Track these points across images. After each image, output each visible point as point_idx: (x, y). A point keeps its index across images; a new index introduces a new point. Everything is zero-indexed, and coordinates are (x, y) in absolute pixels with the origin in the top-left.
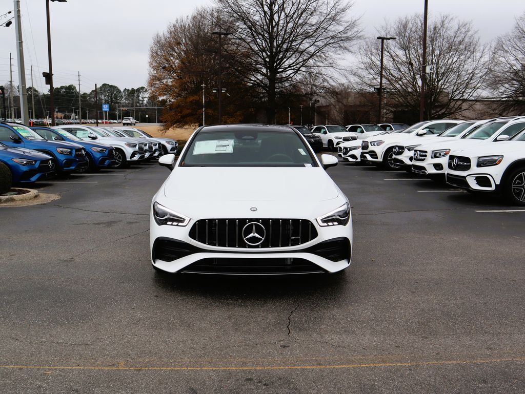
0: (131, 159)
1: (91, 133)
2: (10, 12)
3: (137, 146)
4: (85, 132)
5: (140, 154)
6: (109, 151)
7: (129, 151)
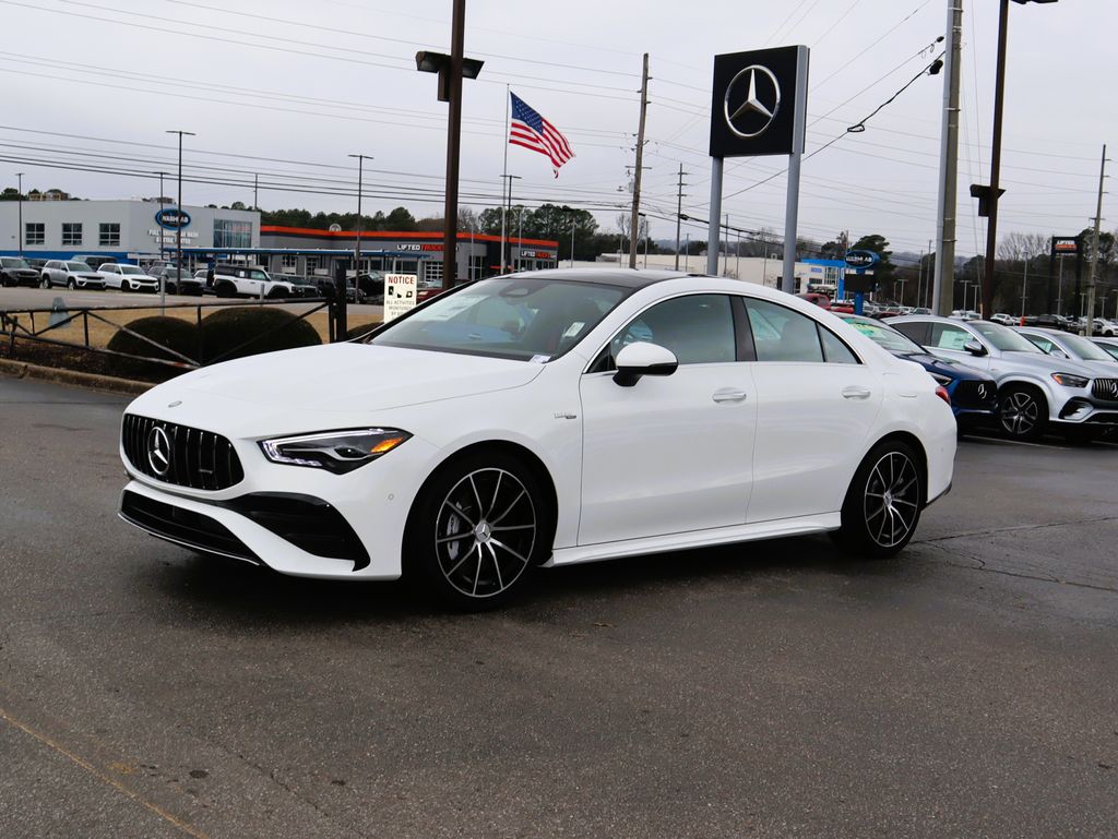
0: (1061, 416)
1: (974, 340)
2: (940, 39)
3: (1090, 385)
4: (961, 336)
5: (1096, 406)
6: (959, 384)
7: (1058, 395)
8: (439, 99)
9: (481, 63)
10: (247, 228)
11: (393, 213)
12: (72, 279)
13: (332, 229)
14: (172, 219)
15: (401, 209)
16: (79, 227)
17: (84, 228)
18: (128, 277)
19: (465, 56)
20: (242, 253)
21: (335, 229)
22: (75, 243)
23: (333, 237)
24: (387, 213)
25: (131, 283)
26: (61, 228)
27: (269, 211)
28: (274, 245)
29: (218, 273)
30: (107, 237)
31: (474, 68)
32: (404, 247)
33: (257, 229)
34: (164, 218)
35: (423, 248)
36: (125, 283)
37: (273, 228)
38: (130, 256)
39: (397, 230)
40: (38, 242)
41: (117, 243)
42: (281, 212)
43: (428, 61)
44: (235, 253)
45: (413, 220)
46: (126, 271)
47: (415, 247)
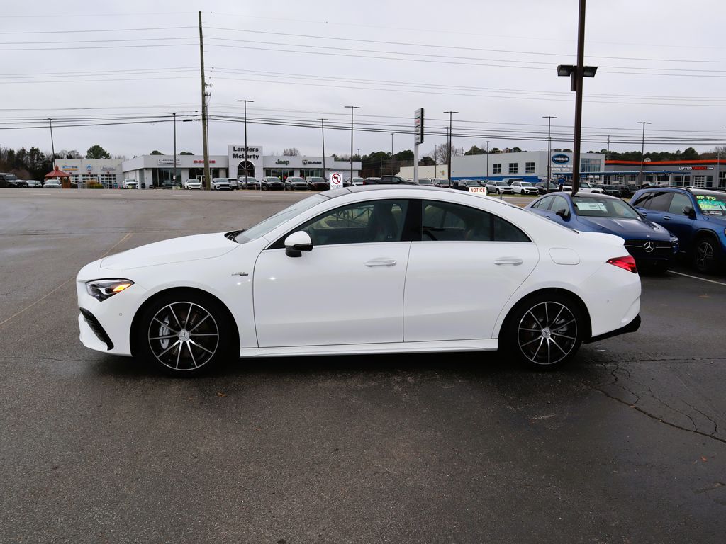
8: (572, 90)
9: (596, 68)
10: (598, 162)
11: (686, 151)
12: (497, 189)
13: (646, 160)
14: (560, 159)
15: (691, 148)
16: (516, 165)
17: (519, 165)
18: (524, 188)
19: (585, 65)
20: (592, 174)
21: (648, 160)
22: (515, 172)
23: (645, 165)
24: (683, 151)
25: (526, 190)
26: (508, 166)
27: (620, 153)
28: (612, 170)
29: (565, 185)
30: (529, 169)
31: (592, 71)
32: (683, 168)
33: (603, 162)
34: (556, 159)
35: (694, 169)
36: (523, 190)
37: (613, 162)
38: (539, 178)
39: (686, 160)
40: (498, 172)
41: (533, 172)
42: (627, 153)
43: (564, 70)
44: (588, 174)
45: (697, 154)
46: (524, 185)
47: (689, 168)
